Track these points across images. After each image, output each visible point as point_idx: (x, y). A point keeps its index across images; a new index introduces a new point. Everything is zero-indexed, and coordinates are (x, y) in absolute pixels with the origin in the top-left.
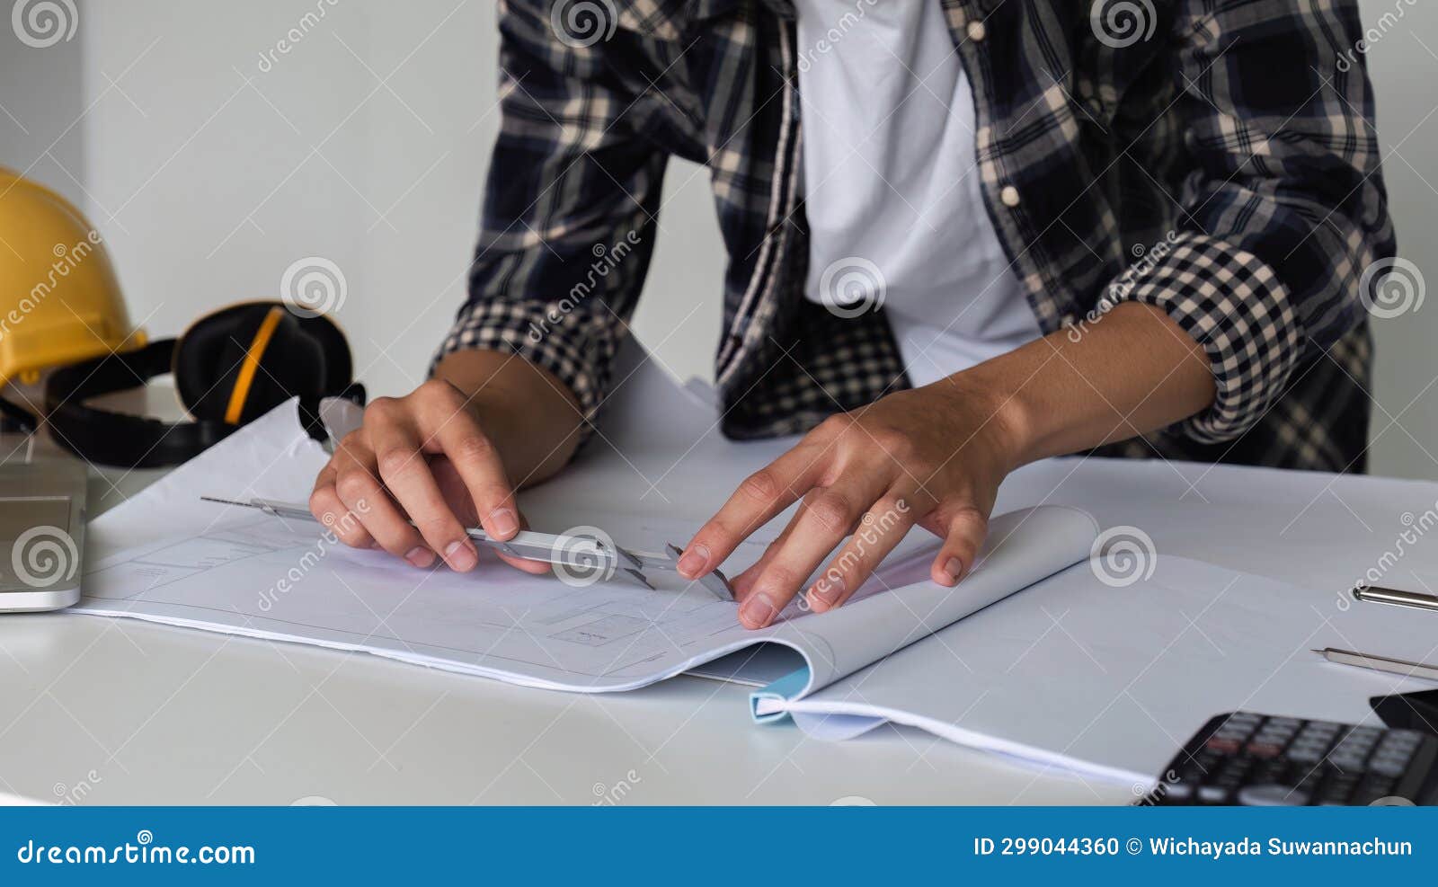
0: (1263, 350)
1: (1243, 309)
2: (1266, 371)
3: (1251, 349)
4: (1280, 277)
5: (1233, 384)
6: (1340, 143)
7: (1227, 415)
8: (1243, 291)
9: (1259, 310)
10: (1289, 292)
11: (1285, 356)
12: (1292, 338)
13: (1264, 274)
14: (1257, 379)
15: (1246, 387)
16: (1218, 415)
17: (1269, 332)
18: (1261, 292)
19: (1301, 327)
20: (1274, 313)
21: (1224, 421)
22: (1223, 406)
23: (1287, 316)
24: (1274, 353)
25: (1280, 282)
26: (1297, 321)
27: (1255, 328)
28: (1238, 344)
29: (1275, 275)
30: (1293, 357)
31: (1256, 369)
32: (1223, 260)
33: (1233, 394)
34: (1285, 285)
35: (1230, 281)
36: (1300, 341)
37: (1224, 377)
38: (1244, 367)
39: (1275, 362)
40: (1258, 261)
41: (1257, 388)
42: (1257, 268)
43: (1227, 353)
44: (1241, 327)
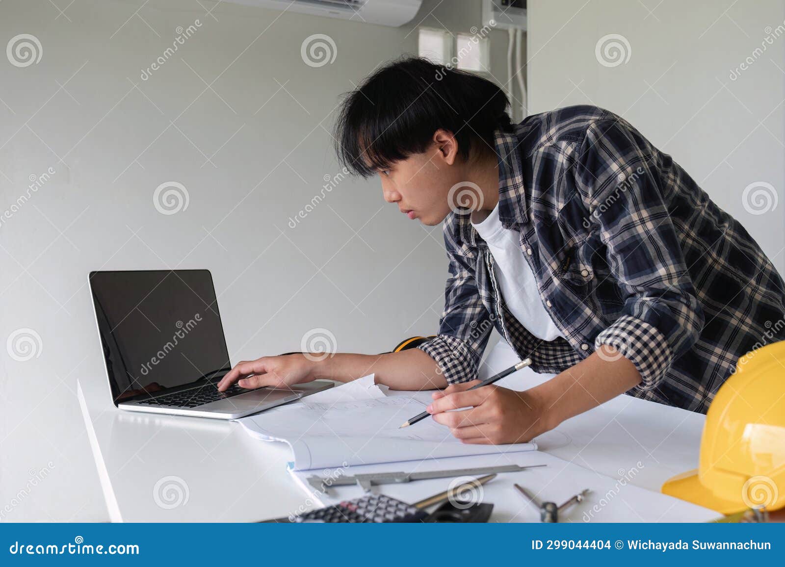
0: (656, 359)
1: (645, 345)
2: (659, 366)
3: (651, 359)
4: (660, 331)
5: (647, 373)
6: (665, 277)
7: (648, 384)
8: (646, 338)
9: (652, 345)
10: (664, 336)
11: (666, 359)
12: (667, 352)
13: (653, 331)
14: (656, 369)
15: (652, 373)
16: (645, 385)
17: (657, 352)
18: (653, 338)
19: (670, 348)
20: (659, 345)
21: (648, 386)
22: (646, 381)
23: (664, 345)
24: (661, 359)
25: (660, 333)
26: (668, 346)
27: (651, 352)
28: (645, 359)
29: (658, 331)
30: (670, 359)
31: (655, 366)
32: (638, 326)
33: (648, 376)
34: (662, 334)
35: (640, 335)
36: (671, 353)
37: (642, 371)
38: (649, 366)
39: (663, 362)
40: (651, 326)
41: (658, 372)
42: (650, 329)
43: (641, 362)
44: (645, 352)
